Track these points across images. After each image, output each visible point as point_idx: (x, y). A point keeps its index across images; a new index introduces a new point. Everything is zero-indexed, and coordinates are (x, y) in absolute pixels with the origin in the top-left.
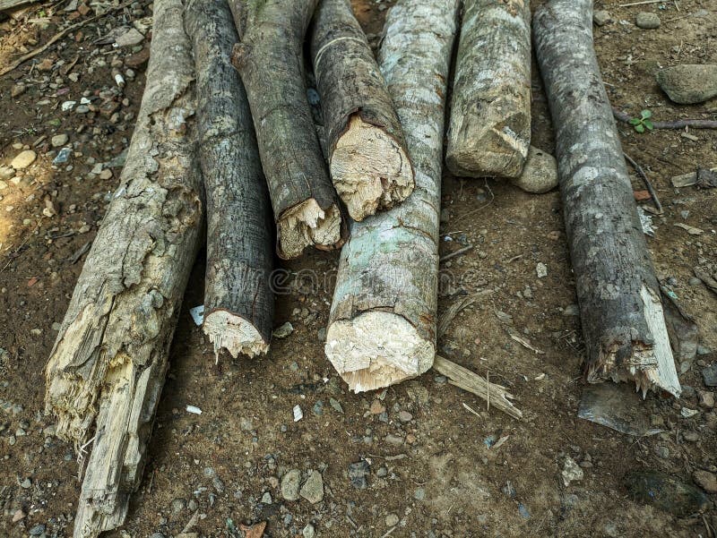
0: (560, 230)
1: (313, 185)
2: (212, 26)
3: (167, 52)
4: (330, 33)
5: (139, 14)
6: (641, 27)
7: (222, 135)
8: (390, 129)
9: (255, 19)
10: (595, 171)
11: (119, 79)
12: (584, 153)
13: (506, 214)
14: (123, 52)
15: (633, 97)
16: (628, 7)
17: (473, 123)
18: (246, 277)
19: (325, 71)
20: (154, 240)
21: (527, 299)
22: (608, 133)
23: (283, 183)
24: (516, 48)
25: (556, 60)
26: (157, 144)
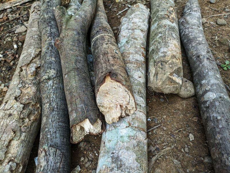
0: (197, 116)
1: (88, 111)
2: (48, 29)
3: (31, 38)
4: (98, 31)
5: (26, 19)
6: (219, 25)
7: (49, 79)
8: (124, 83)
9: (65, 27)
10: (215, 95)
11: (15, 46)
12: (208, 85)
13: (173, 108)
14: (18, 35)
15: (220, 54)
16: (213, 17)
17: (160, 72)
18: (56, 155)
19: (95, 50)
20: (15, 132)
21: (186, 153)
22: (217, 76)
23: (73, 110)
24: (175, 37)
25: (190, 41)
26: (22, 81)
